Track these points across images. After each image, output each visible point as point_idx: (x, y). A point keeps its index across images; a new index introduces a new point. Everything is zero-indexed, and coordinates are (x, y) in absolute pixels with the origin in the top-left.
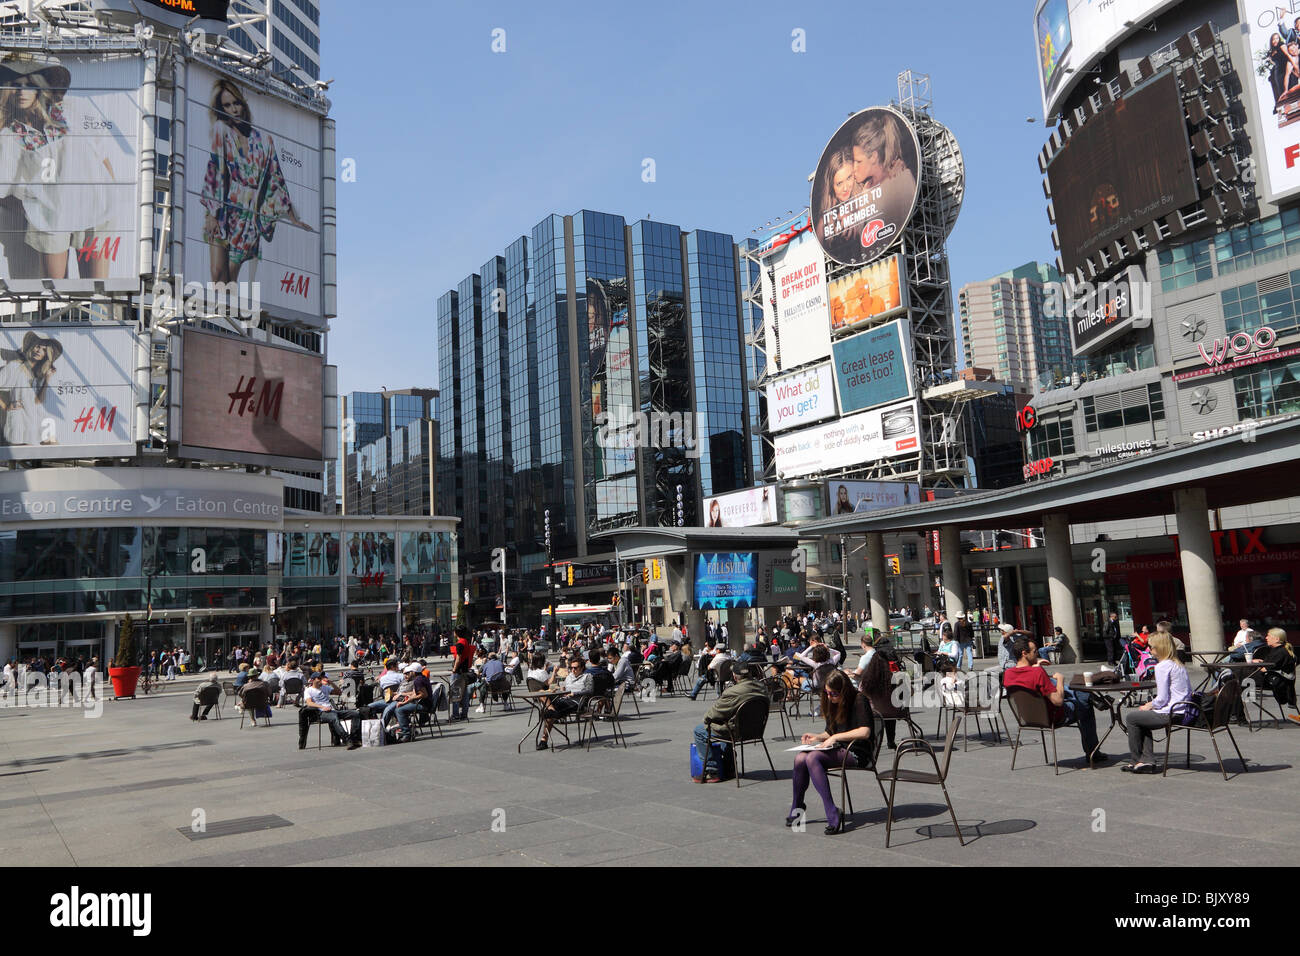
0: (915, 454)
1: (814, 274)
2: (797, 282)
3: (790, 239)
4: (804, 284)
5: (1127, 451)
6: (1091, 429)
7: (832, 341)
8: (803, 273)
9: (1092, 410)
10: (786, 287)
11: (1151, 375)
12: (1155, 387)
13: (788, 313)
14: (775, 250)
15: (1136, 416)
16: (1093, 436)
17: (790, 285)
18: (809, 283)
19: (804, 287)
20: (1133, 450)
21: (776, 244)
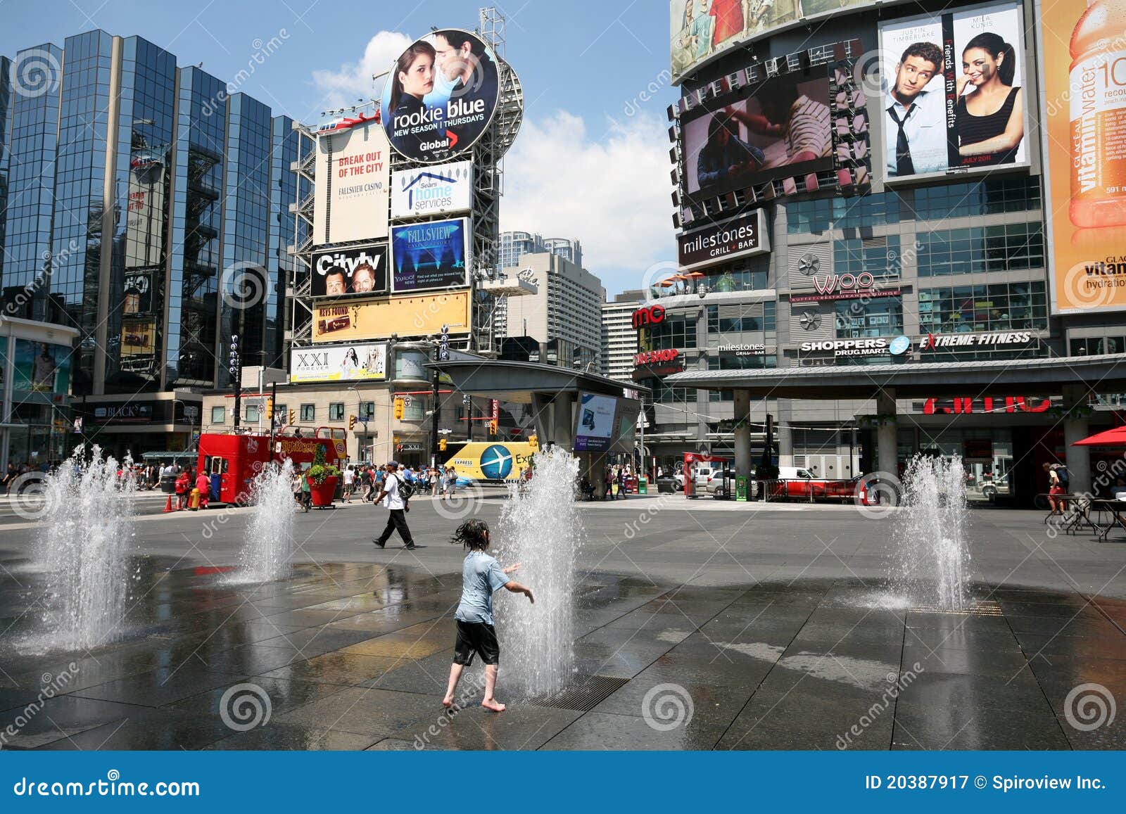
0: (466, 335)
1: (377, 161)
2: (357, 165)
3: (354, 125)
4: (365, 168)
5: (746, 351)
6: (711, 330)
7: (389, 225)
8: (364, 158)
9: (716, 315)
10: (343, 167)
11: (768, 293)
12: (769, 303)
13: (343, 192)
14: (338, 131)
15: (750, 325)
16: (713, 336)
17: (349, 166)
18: (369, 169)
19: (364, 171)
20: (749, 351)
21: (340, 126)
